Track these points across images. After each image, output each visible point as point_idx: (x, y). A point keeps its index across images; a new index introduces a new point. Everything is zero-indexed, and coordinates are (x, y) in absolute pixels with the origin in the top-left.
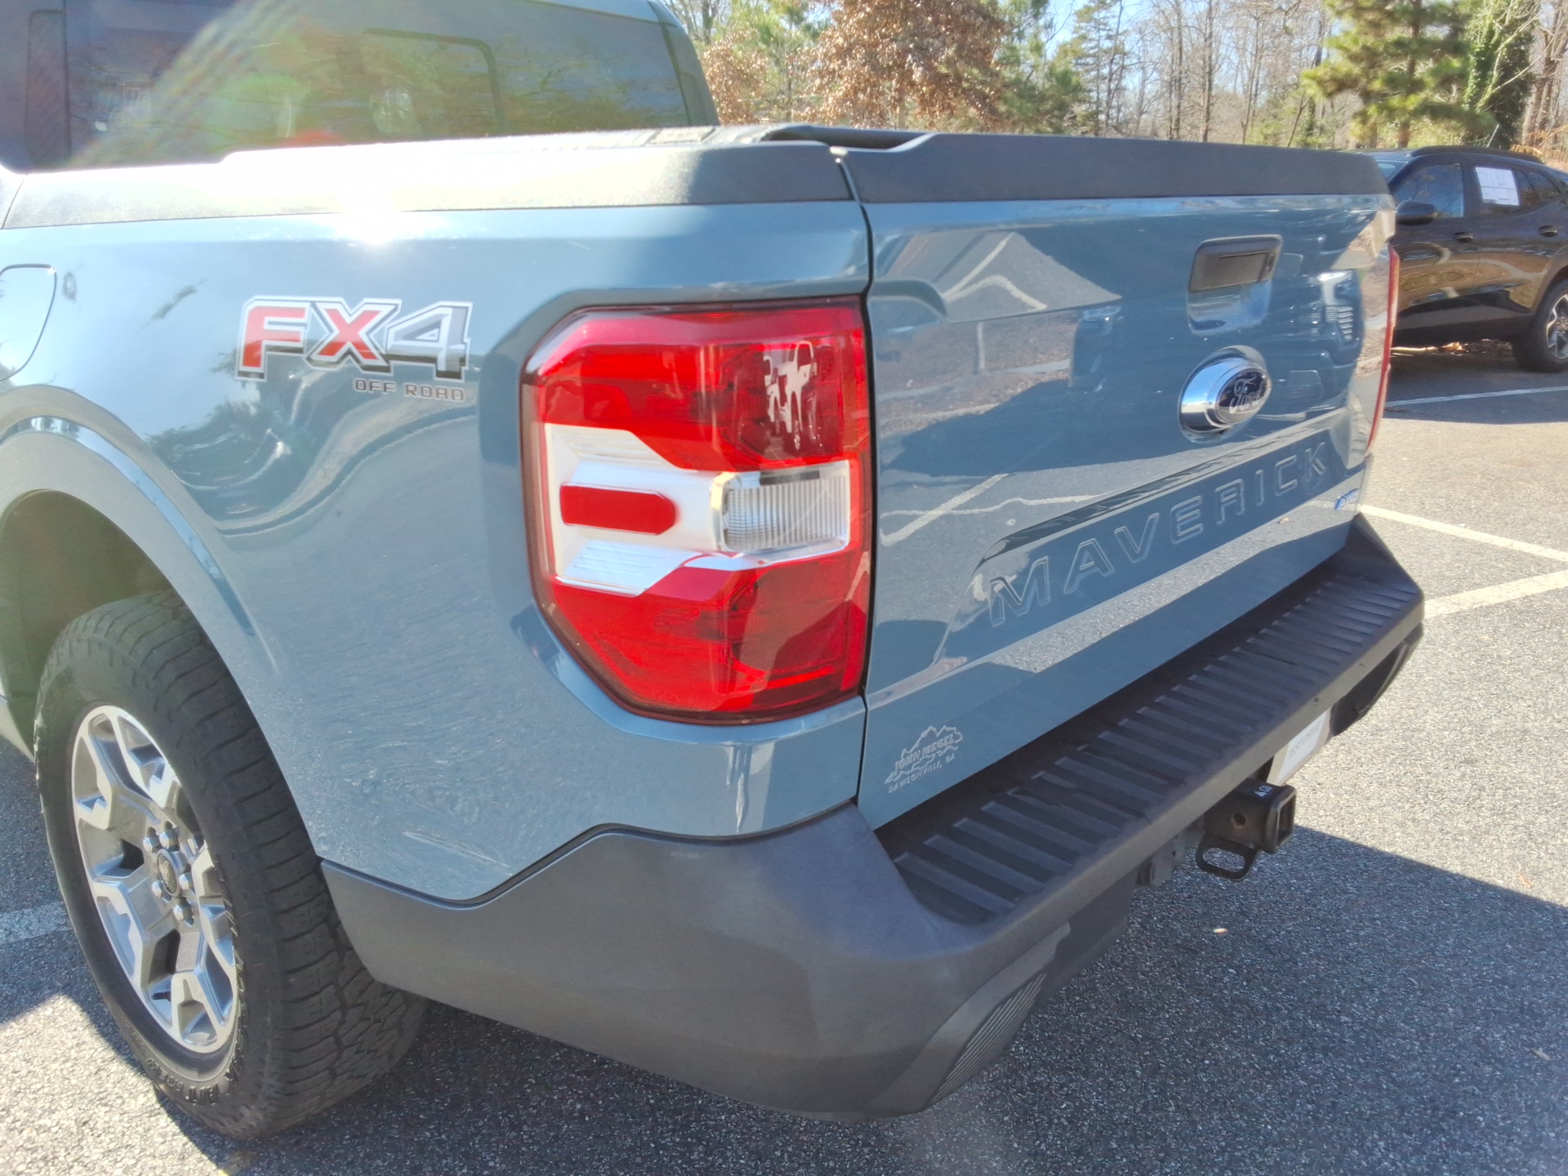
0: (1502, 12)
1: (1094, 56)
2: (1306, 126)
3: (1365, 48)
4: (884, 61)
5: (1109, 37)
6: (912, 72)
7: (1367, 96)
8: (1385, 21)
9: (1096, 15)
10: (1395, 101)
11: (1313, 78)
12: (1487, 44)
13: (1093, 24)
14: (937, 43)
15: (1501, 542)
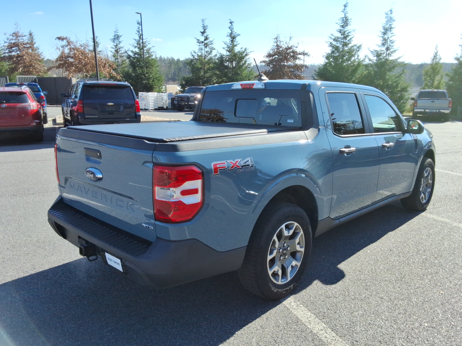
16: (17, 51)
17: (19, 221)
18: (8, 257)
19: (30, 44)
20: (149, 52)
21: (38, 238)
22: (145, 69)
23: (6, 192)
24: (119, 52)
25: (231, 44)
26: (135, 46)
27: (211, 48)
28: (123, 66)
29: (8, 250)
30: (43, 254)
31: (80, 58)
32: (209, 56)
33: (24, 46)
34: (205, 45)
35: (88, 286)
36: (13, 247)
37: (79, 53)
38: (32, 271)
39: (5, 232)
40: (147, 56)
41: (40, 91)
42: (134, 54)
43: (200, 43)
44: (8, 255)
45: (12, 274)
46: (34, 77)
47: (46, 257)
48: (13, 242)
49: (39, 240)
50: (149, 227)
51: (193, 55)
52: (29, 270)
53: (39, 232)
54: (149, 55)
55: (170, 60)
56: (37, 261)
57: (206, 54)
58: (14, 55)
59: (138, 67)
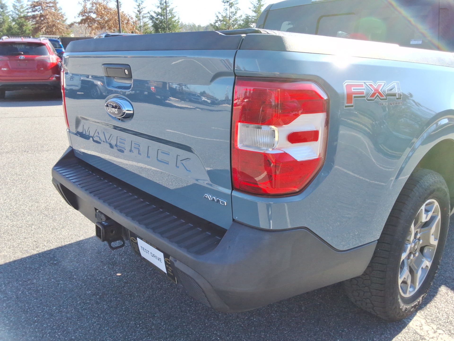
16: (40, 10)
17: (27, 181)
18: (6, 228)
19: (52, 3)
20: (172, 12)
21: (47, 204)
22: (168, 31)
23: (17, 147)
24: (141, 12)
25: (257, 4)
26: (158, 6)
27: (237, 8)
28: (145, 28)
29: (7, 219)
30: (51, 226)
31: (103, 13)
32: (233, 16)
33: (47, 5)
34: (230, 5)
35: (109, 278)
36: (14, 214)
37: (101, 8)
38: (33, 250)
39: (8, 195)
40: (170, 17)
41: (61, 47)
42: (156, 15)
43: (225, 3)
44: (5, 226)
45: (7, 254)
46: (57, 37)
47: (55, 230)
48: (15, 209)
49: (48, 207)
50: (218, 201)
51: (217, 16)
52: (30, 248)
53: (49, 196)
54: (172, 16)
55: (191, 26)
56: (42, 235)
57: (231, 14)
58: (37, 15)
59: (161, 28)
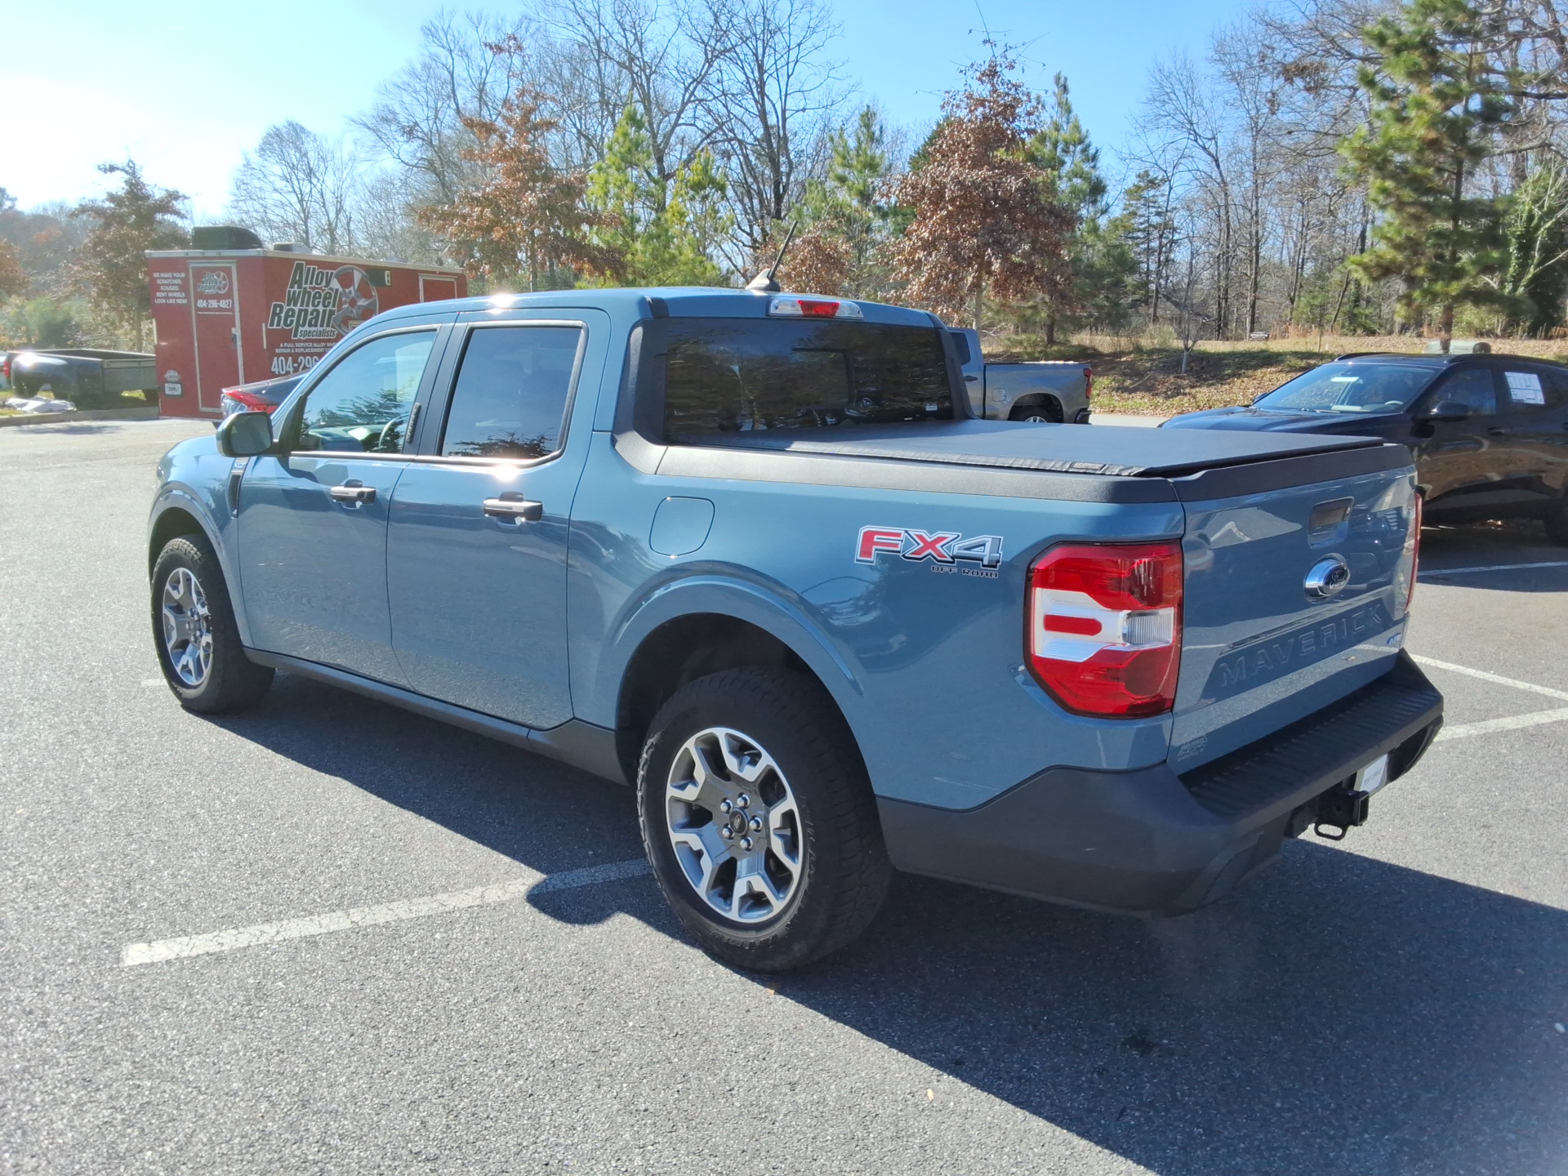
0: (1541, 198)
1: (1143, 230)
2: (1352, 298)
3: (1408, 238)
4: (966, 253)
5: (1158, 214)
6: (990, 264)
7: (1412, 281)
8: (1426, 215)
9: (1145, 194)
10: (1439, 286)
11: (1360, 264)
12: (1527, 228)
13: (1142, 201)
14: (1014, 239)
15: (1522, 685)
